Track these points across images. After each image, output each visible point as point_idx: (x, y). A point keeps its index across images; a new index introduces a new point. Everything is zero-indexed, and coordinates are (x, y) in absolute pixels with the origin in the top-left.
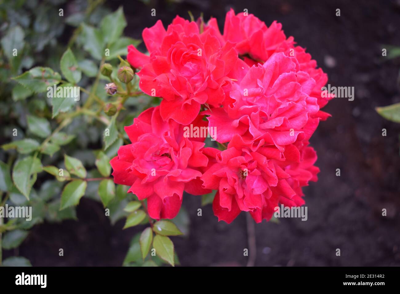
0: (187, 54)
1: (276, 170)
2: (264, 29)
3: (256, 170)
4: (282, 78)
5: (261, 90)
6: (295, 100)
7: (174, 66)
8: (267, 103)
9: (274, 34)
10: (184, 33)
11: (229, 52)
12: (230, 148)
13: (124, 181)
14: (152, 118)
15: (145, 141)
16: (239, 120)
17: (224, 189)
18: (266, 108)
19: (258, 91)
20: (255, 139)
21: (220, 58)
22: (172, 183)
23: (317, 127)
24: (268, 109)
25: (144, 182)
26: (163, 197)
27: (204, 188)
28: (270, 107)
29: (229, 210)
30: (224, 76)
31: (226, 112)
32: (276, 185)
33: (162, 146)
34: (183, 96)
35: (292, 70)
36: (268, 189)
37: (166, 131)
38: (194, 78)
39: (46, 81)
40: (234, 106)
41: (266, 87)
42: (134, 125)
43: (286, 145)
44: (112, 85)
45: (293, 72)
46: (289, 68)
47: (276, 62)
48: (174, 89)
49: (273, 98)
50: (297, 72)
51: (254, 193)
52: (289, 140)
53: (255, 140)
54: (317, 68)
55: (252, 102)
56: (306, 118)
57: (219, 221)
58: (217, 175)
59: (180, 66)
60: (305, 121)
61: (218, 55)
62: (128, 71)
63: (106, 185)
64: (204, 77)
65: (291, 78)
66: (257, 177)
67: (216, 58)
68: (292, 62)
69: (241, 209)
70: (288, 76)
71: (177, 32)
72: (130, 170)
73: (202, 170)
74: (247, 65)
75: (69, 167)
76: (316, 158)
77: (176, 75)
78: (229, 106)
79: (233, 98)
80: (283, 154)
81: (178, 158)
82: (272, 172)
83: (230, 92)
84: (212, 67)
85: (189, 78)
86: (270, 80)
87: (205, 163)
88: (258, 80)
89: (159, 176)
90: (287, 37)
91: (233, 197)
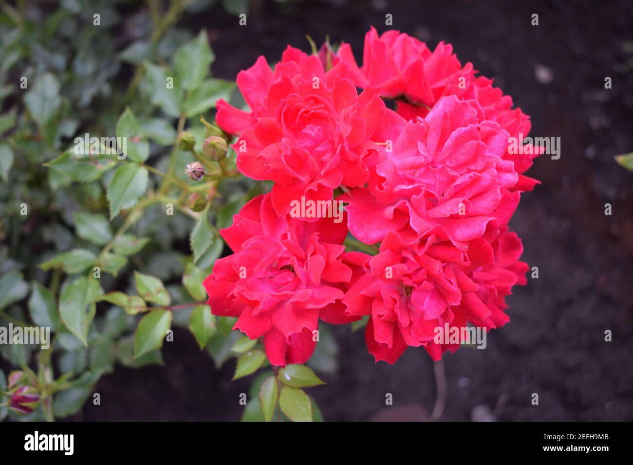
0: (305, 112)
1: (457, 278)
2: (425, 55)
3: (425, 283)
4: (456, 136)
5: (423, 160)
6: (480, 168)
7: (287, 130)
8: (435, 178)
9: (442, 62)
10: (300, 75)
11: (370, 102)
12: (384, 252)
13: (227, 310)
14: (261, 212)
15: (252, 249)
16: (393, 208)
17: (379, 315)
18: (435, 186)
19: (419, 160)
20: (420, 235)
21: (358, 114)
22: (300, 311)
23: (517, 205)
24: (438, 187)
25: (256, 312)
26: (288, 333)
27: (349, 315)
28: (441, 182)
29: (390, 347)
30: (366, 141)
31: (374, 195)
32: (459, 303)
33: (280, 255)
34: (304, 178)
35: (472, 121)
36: (447, 309)
37: (283, 232)
38: (320, 149)
39: (96, 163)
40: (384, 187)
41: (433, 152)
42: (235, 226)
43: (470, 239)
44: (196, 166)
45: (473, 125)
46: (466, 118)
47: (445, 113)
48: (290, 169)
49: (443, 171)
50: (479, 122)
51: (426, 318)
52: (474, 233)
53: (421, 237)
54: (513, 108)
55: (412, 177)
56: (498, 196)
57: (376, 362)
58: (367, 295)
59: (296, 131)
60: (497, 200)
61: (353, 110)
62: (218, 143)
63: (201, 314)
64: (336, 144)
65: (470, 135)
66: (430, 292)
67: (351, 116)
68: (472, 108)
69: (407, 343)
70: (466, 132)
71: (289, 77)
72: (233, 297)
73: (343, 287)
74: (401, 118)
75: (142, 291)
76: (522, 249)
77: (292, 147)
78: (377, 187)
79: (382, 175)
80: (466, 255)
81: (305, 271)
82: (452, 283)
83: (377, 166)
84: (346, 129)
85: (311, 149)
86: (437, 141)
87: (347, 276)
88: (419, 143)
89: (279, 301)
90: (463, 65)
91: (394, 325)
